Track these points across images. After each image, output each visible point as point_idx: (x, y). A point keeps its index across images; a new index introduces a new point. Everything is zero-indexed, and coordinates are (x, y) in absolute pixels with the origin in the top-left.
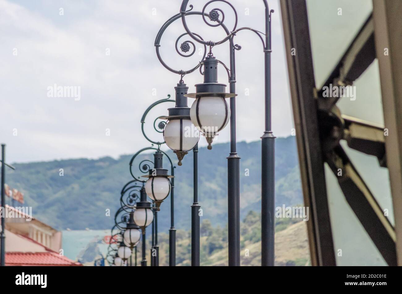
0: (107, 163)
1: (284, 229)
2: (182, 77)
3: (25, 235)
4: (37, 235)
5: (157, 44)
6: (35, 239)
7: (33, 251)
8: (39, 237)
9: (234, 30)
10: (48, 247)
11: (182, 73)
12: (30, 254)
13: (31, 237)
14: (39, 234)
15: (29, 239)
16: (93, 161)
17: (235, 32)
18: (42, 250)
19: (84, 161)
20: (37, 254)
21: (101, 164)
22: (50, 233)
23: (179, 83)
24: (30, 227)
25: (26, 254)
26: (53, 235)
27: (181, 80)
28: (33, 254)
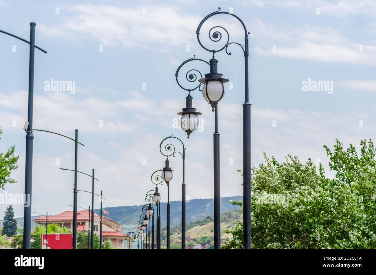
0: (136, 208)
1: (192, 228)
2: (189, 92)
3: (109, 226)
4: (113, 226)
5: (177, 75)
6: (112, 227)
7: (112, 231)
8: (114, 227)
9: (227, 43)
10: (117, 230)
11: (189, 90)
12: (111, 232)
13: (111, 226)
14: (114, 225)
15: (111, 227)
16: (131, 207)
17: (228, 45)
18: (115, 231)
19: (128, 207)
20: (113, 232)
21: (134, 208)
22: (118, 226)
23: (188, 95)
24: (111, 223)
25: (110, 232)
26: (119, 226)
27: (189, 94)
28: (112, 232)
